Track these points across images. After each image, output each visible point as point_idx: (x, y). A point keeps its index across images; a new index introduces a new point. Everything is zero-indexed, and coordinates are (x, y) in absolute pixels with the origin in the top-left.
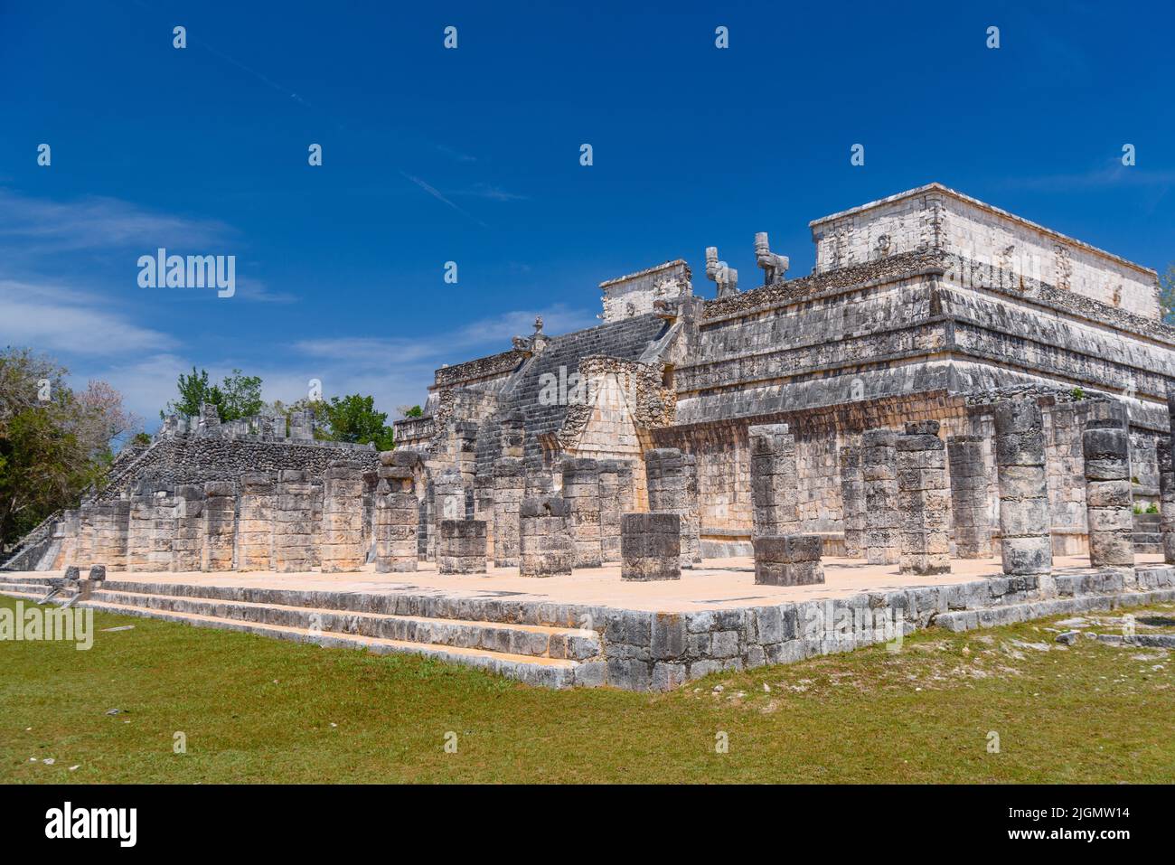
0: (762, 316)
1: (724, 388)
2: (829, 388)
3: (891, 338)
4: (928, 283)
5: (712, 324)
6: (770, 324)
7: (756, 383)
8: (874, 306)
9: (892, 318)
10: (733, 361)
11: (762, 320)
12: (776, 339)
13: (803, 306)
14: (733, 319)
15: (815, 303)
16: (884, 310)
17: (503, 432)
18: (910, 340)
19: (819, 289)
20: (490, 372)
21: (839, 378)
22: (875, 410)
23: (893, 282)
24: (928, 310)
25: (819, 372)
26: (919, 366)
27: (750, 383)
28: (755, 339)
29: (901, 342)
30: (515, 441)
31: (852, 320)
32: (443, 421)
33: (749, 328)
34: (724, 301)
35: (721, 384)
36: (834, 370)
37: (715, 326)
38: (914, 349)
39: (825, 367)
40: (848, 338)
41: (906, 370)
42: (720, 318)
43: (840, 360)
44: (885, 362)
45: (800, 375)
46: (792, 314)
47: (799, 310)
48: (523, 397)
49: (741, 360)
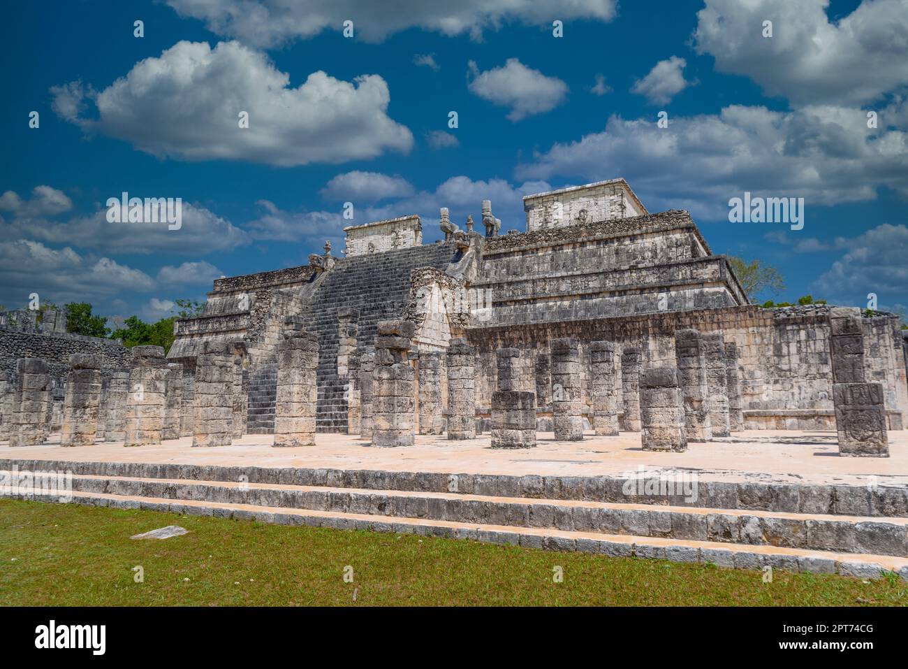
0: (540, 250)
1: (516, 302)
2: (617, 304)
3: (672, 270)
4: (687, 234)
5: (495, 255)
6: (549, 258)
7: (548, 298)
8: (641, 248)
9: (659, 257)
10: (526, 281)
11: (540, 254)
12: (555, 267)
13: (578, 245)
14: (514, 252)
15: (588, 243)
16: (651, 251)
17: (340, 325)
18: (688, 272)
19: (589, 234)
20: (274, 283)
21: (625, 298)
22: (688, 319)
23: (657, 232)
24: (690, 253)
25: (606, 292)
26: (697, 291)
27: (541, 298)
28: (536, 267)
29: (680, 273)
30: (352, 334)
31: (624, 257)
32: (261, 316)
33: (529, 259)
34: (504, 239)
35: (515, 298)
36: (620, 292)
37: (498, 256)
38: (692, 278)
39: (613, 289)
40: (632, 269)
41: (685, 293)
42: (503, 250)
43: (625, 284)
44: (666, 287)
45: (589, 294)
46: (568, 250)
47: (574, 248)
48: (326, 302)
49: (534, 281)
